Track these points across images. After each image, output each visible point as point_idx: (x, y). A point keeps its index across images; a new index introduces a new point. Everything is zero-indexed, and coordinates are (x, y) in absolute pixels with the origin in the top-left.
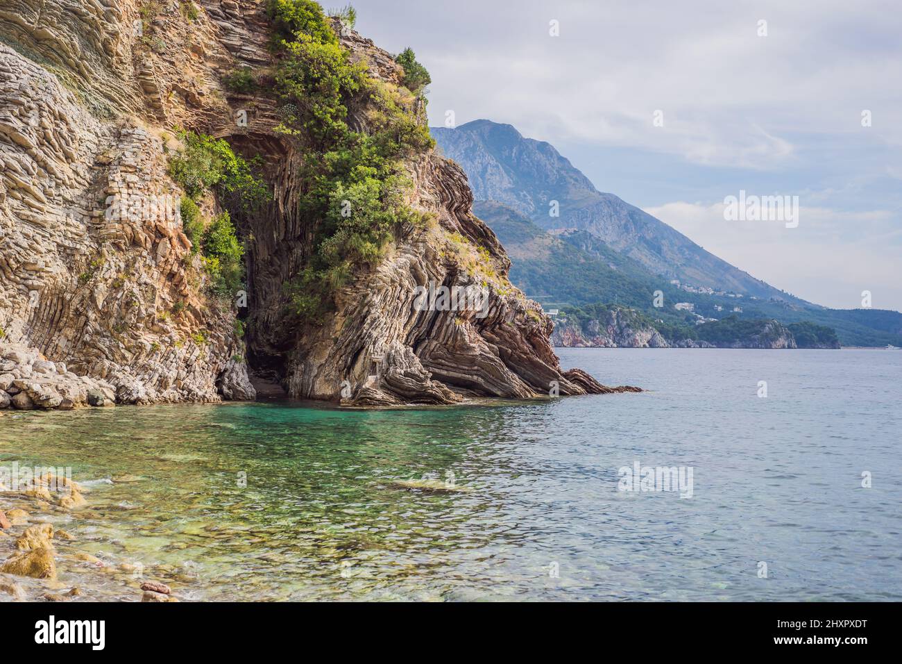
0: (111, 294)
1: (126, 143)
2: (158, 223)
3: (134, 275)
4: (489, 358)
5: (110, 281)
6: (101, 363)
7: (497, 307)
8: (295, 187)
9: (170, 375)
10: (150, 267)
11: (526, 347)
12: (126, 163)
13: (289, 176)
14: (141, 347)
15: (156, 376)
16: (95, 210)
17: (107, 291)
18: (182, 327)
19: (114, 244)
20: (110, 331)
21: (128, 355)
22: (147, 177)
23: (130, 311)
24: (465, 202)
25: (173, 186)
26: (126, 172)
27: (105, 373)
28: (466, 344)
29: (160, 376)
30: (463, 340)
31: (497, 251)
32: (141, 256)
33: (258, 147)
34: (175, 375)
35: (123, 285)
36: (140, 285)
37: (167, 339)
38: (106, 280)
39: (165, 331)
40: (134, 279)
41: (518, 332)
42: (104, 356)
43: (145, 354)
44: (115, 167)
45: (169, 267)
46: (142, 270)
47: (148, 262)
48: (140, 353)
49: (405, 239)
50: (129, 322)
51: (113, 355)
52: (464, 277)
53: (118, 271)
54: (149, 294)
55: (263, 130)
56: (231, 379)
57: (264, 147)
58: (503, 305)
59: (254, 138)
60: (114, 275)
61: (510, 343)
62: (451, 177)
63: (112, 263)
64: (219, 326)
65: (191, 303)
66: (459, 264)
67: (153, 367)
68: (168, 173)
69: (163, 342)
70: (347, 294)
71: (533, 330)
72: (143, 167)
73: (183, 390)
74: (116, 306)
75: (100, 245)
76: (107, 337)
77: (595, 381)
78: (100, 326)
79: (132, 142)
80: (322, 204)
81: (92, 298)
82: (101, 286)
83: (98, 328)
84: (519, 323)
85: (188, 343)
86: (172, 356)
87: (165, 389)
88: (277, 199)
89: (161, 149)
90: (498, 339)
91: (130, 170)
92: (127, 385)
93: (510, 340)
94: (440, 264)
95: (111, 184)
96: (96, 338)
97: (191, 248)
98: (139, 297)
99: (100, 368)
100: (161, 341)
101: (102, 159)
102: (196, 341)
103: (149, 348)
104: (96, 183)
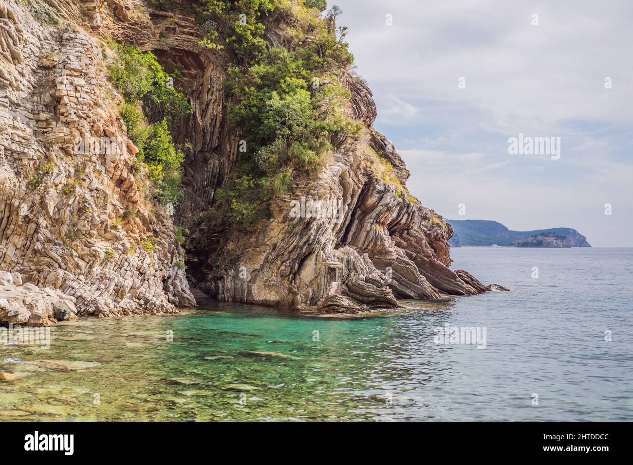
0: (62, 201)
1: (69, 48)
2: (106, 128)
3: (84, 180)
4: (404, 262)
5: (60, 187)
6: (53, 273)
7: (409, 214)
8: (216, 100)
9: (126, 284)
10: (100, 173)
11: (430, 251)
12: (72, 67)
13: (209, 90)
14: (95, 255)
15: (112, 287)
16: (41, 113)
17: (58, 197)
18: (131, 234)
19: (62, 148)
20: (63, 240)
21: (82, 264)
22: (93, 81)
23: (83, 217)
24: (370, 118)
25: (115, 92)
26: (71, 75)
27: (60, 283)
28: (385, 249)
29: (116, 285)
30: (383, 245)
31: (397, 162)
32: (90, 161)
33: (176, 63)
34: (131, 284)
35: (74, 191)
36: (91, 191)
37: (120, 247)
38: (56, 186)
39: (117, 239)
40: (86, 184)
41: (424, 237)
42: (57, 266)
43: (99, 263)
44: (60, 70)
45: (119, 173)
46: (93, 176)
47: (98, 167)
48: (94, 262)
49: (337, 148)
50: (82, 229)
51: (66, 264)
52: (380, 186)
53: (68, 176)
54: (101, 201)
55: (183, 45)
56: (175, 286)
57: (183, 62)
58: (414, 212)
59: (174, 53)
60: (64, 181)
61: (416, 248)
62: (358, 94)
63: (62, 168)
64: (163, 233)
65: (140, 210)
66: (374, 174)
67: (108, 276)
68: (110, 79)
69: (116, 249)
70: (285, 201)
71: (437, 235)
72: (88, 71)
73: (139, 299)
74: (68, 212)
75: (48, 149)
76: (59, 245)
77: (477, 281)
78: (51, 233)
79: (75, 46)
80: (253, 114)
81: (43, 204)
82: (52, 191)
83: (49, 235)
84: (425, 229)
85: (138, 251)
86: (126, 264)
87: (122, 298)
88: (195, 112)
89: (101, 56)
90: (405, 244)
91: (75, 74)
92: (84, 295)
93: (416, 245)
94: (361, 173)
95: (59, 87)
96: (49, 246)
97: (137, 154)
98: (91, 203)
99: (54, 278)
100: (114, 249)
101: (46, 63)
102: (145, 248)
103: (103, 255)
104: (40, 86)
